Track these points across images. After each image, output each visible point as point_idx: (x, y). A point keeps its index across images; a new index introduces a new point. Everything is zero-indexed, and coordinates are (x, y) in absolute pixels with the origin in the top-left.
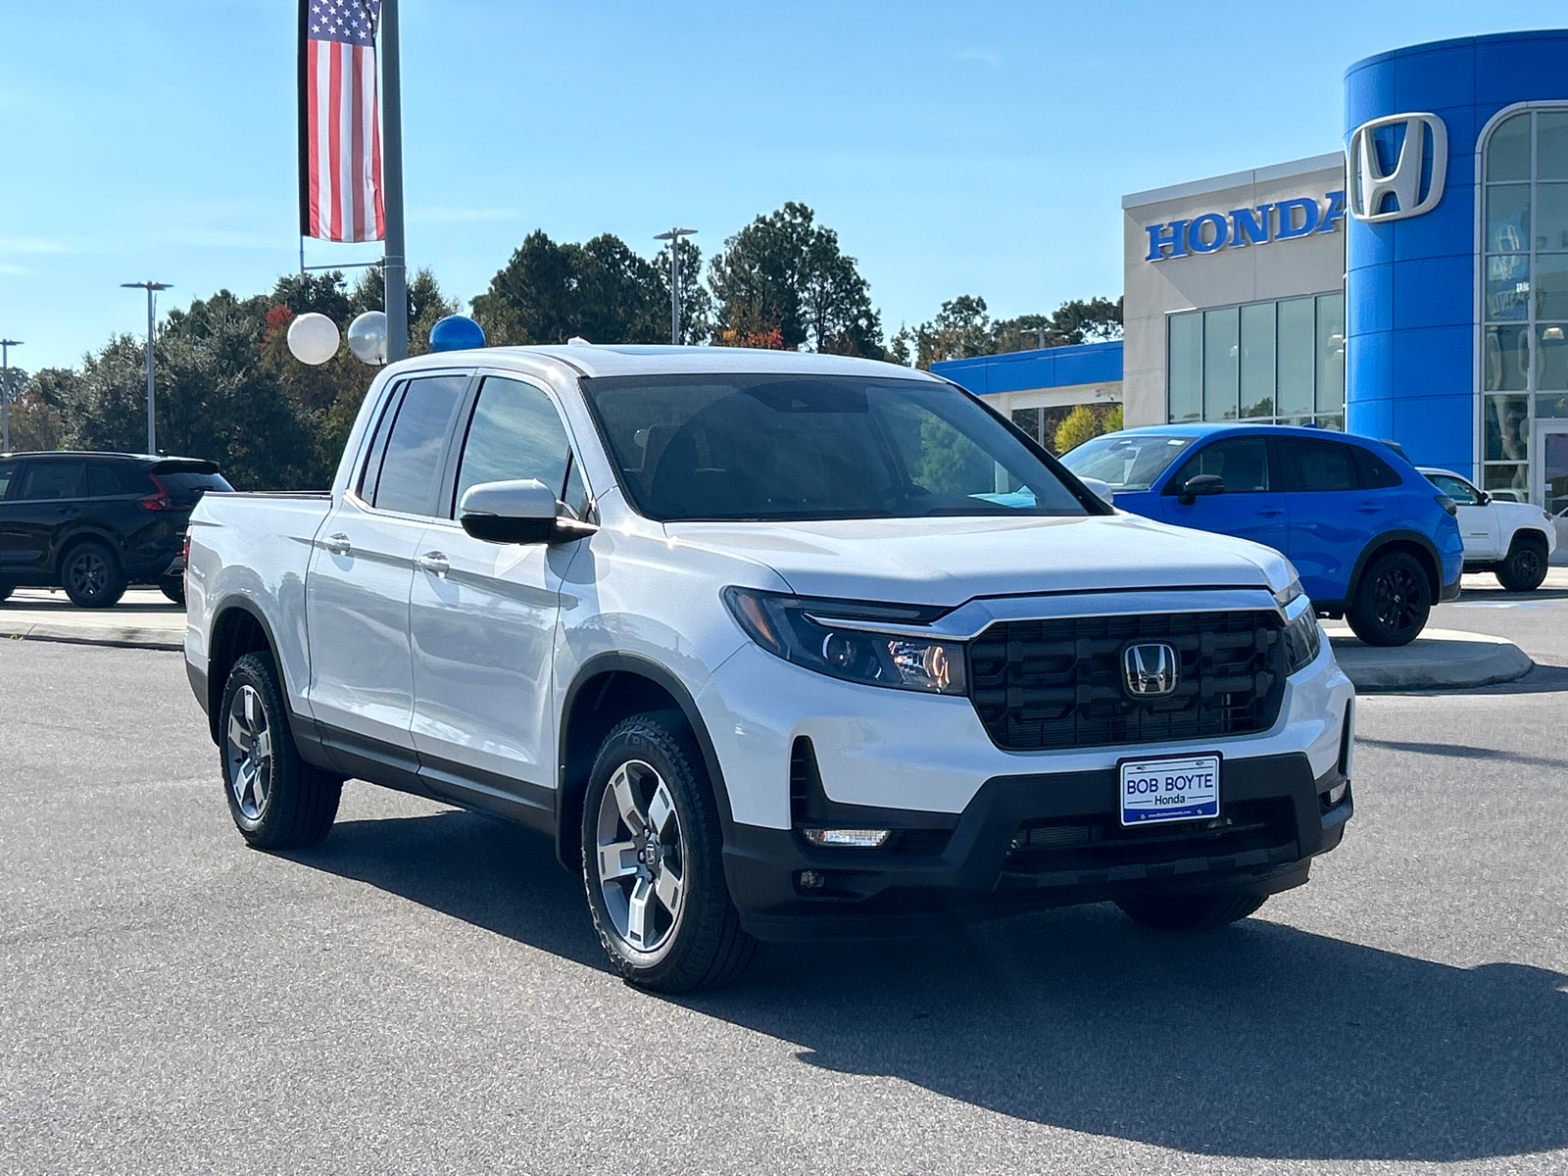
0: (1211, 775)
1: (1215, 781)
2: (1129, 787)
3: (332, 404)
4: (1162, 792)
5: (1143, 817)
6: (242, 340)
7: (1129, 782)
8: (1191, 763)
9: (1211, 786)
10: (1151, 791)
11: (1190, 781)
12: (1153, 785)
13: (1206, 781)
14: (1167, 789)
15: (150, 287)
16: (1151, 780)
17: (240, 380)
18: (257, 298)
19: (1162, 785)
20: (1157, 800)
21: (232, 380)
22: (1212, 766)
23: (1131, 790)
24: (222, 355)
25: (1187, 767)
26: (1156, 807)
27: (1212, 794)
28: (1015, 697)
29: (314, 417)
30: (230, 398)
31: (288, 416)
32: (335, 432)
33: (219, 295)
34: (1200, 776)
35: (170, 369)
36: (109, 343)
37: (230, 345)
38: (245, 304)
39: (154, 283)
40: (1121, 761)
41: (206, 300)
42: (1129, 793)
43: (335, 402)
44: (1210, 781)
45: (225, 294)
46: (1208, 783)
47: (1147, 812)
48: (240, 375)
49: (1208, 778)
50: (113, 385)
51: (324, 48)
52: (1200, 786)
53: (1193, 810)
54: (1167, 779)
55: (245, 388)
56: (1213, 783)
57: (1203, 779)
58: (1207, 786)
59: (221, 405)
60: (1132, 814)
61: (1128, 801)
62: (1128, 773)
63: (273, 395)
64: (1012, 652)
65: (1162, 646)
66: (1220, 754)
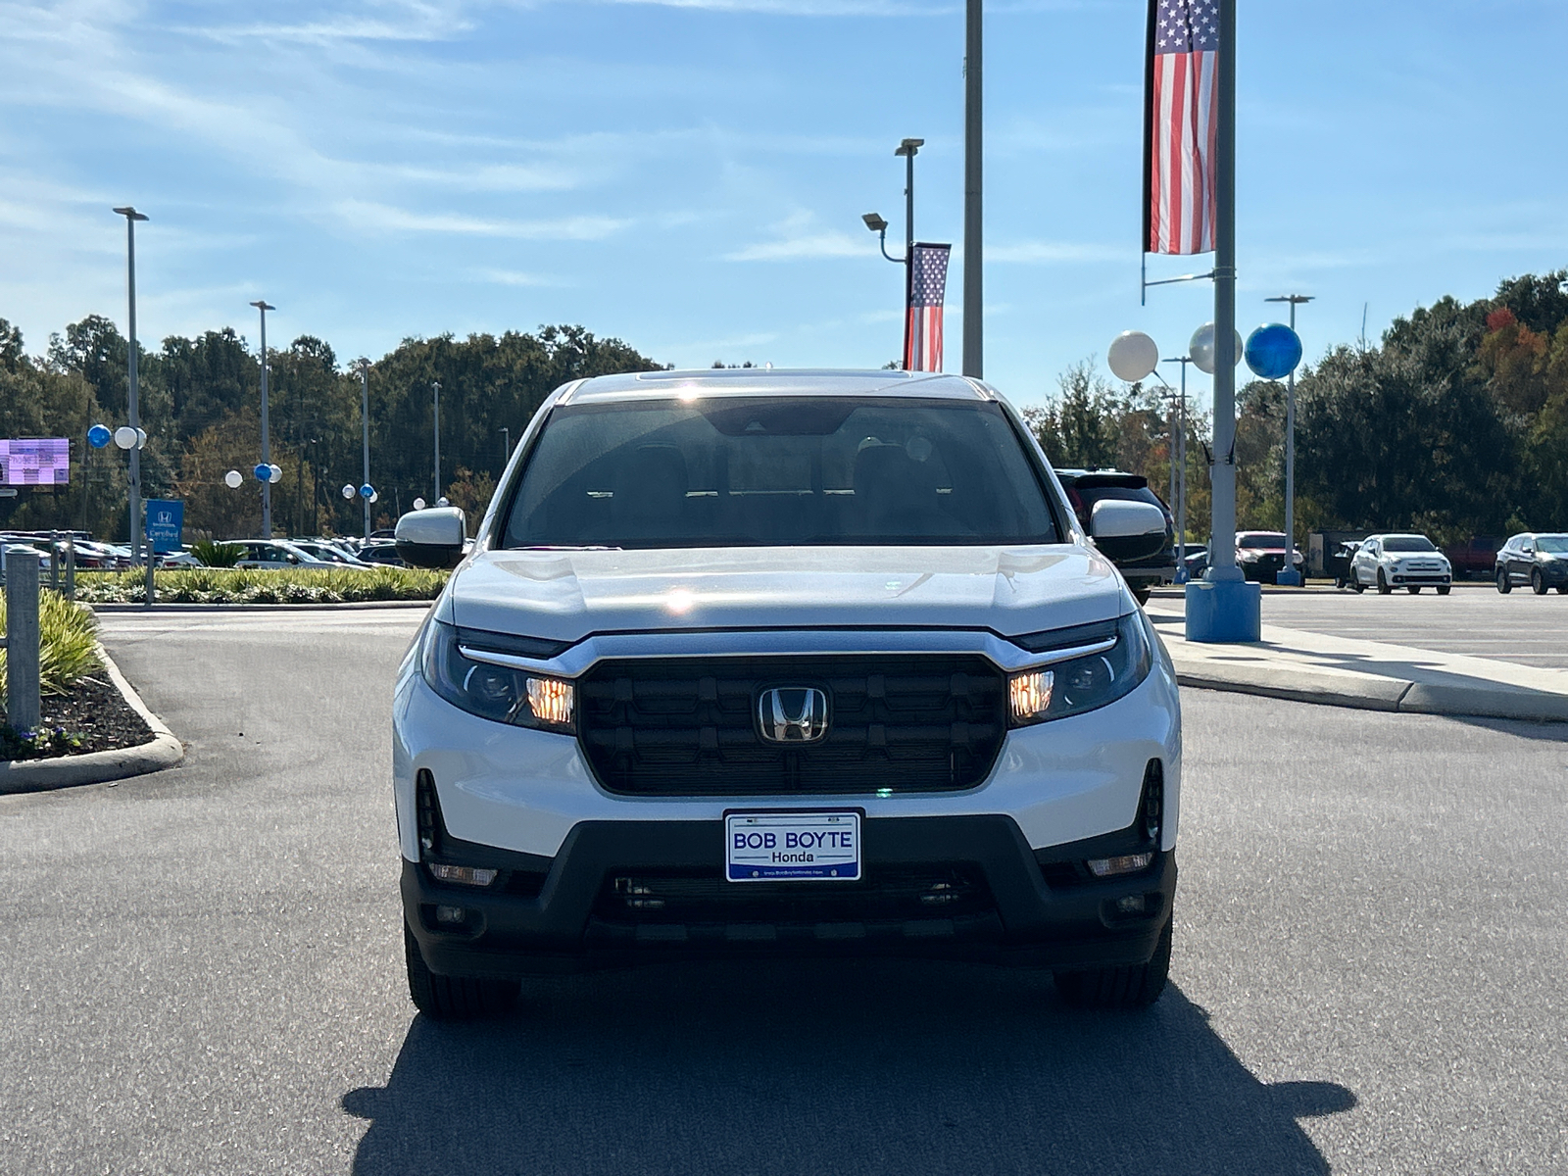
0: (850, 833)
1: (855, 839)
2: (736, 841)
3: (1543, 408)
4: (781, 847)
5: (755, 873)
6: (1450, 346)
7: (736, 835)
8: (822, 819)
9: (850, 846)
10: (766, 846)
11: (820, 839)
12: (769, 841)
13: (843, 839)
14: (788, 846)
15: (1294, 300)
16: (766, 835)
17: (1444, 386)
18: (1479, 302)
19: (781, 841)
20: (774, 857)
21: (1436, 386)
22: (851, 824)
23: (740, 844)
24: (1430, 363)
25: (819, 823)
26: (773, 865)
27: (852, 854)
28: (623, 739)
29: (1520, 421)
30: (1434, 405)
31: (1492, 422)
32: (1545, 437)
33: (1442, 301)
34: (833, 834)
35: (1375, 377)
36: (1325, 354)
37: (1438, 352)
38: (1466, 310)
39: (1296, 296)
40: (727, 812)
41: (1428, 307)
42: (736, 847)
43: (1545, 405)
44: (848, 839)
45: (1449, 301)
46: (845, 842)
47: (762, 870)
48: (1444, 382)
49: (845, 836)
50: (1318, 395)
51: (1168, 63)
52: (834, 845)
53: (826, 870)
54: (788, 834)
55: (1449, 395)
56: (853, 842)
57: (838, 838)
58: (843, 845)
59: (1425, 413)
60: (737, 870)
61: (734, 856)
62: (735, 826)
63: (1480, 401)
64: (623, 691)
65: (811, 692)
66: (861, 811)
